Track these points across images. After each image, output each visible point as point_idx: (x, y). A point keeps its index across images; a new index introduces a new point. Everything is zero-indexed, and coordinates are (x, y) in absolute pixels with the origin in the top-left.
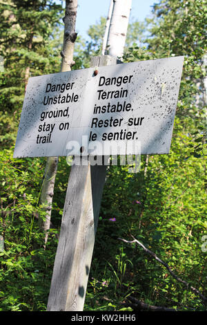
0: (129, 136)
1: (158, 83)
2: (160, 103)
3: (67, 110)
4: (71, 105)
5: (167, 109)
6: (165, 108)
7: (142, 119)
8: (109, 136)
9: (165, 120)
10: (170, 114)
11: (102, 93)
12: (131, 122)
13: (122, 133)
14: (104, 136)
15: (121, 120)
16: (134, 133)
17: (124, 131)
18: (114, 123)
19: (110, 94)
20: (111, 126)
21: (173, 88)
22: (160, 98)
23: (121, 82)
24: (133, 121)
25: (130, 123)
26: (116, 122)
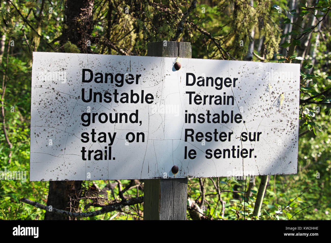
0: (244, 153)
1: (273, 92)
2: (279, 116)
3: (136, 115)
4: (141, 107)
5: (289, 125)
6: (286, 123)
7: (259, 134)
8: (215, 154)
9: (288, 137)
10: (293, 130)
11: (193, 96)
12: (244, 137)
13: (234, 150)
14: (207, 153)
15: (230, 134)
16: (251, 150)
17: (236, 148)
18: (221, 137)
19: (208, 99)
20: (216, 140)
21: (292, 100)
22: (279, 111)
23: (221, 85)
24: (248, 136)
25: (244, 139)
26: (223, 137)
